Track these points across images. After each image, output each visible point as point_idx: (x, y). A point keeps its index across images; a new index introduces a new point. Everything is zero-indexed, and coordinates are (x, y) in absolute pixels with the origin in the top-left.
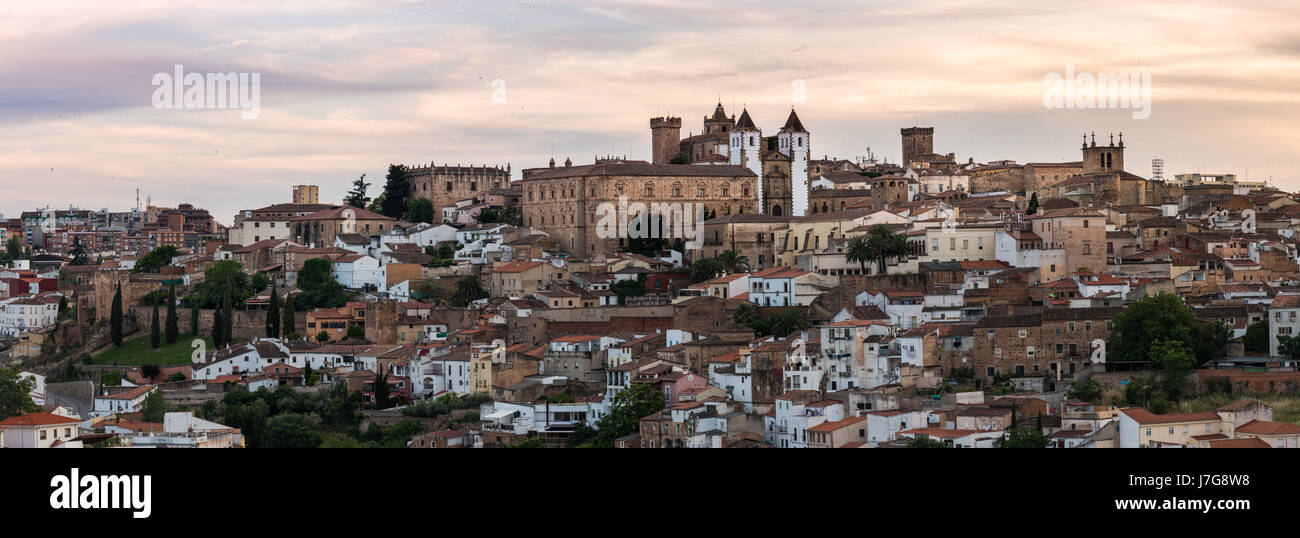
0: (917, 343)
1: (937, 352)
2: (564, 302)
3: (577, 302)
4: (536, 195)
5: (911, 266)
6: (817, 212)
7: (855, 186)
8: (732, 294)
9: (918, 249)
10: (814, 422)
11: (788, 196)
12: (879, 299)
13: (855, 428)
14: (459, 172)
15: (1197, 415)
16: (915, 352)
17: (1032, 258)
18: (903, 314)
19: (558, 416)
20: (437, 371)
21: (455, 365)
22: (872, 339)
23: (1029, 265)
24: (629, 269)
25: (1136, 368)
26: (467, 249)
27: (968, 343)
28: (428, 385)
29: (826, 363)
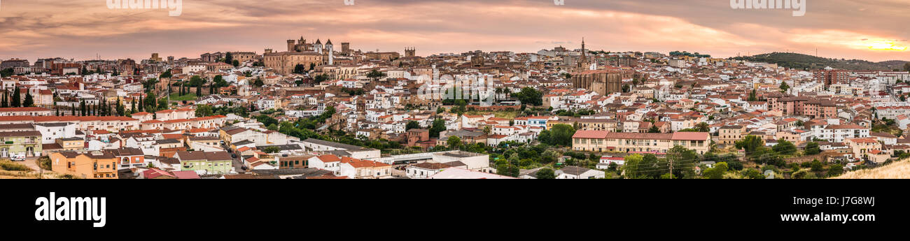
0: (398, 98)
1: (402, 100)
2: (285, 86)
3: (288, 86)
4: (269, 60)
5: (384, 79)
6: (335, 64)
7: (341, 57)
8: (338, 84)
9: (385, 75)
10: (379, 116)
11: (328, 60)
12: (382, 87)
13: (390, 118)
14: (244, 53)
15: (479, 116)
16: (397, 100)
17: (414, 78)
18: (389, 91)
19: (305, 113)
20: (265, 103)
21: (270, 101)
22: (386, 97)
23: (414, 79)
24: (298, 78)
25: (452, 104)
26: (254, 72)
27: (409, 98)
28: (263, 106)
29: (375, 102)
